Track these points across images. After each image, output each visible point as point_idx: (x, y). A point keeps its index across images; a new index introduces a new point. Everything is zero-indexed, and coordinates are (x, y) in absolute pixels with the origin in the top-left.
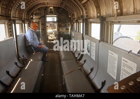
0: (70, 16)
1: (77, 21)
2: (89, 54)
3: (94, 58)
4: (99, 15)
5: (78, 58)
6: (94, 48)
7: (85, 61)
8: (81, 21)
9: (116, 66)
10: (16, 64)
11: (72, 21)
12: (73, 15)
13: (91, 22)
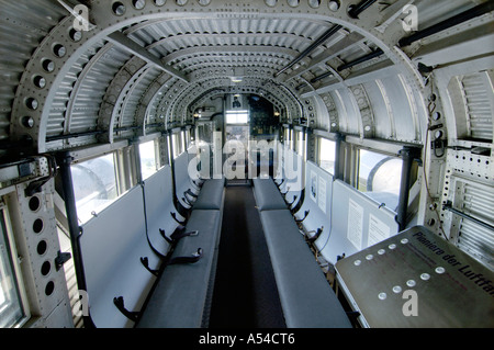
0: (277, 114)
1: (291, 127)
2: (315, 200)
3: (323, 208)
4: (334, 125)
5: (294, 206)
6: (325, 190)
7: (306, 213)
8: (300, 128)
9: (361, 229)
10: (173, 215)
11: (281, 124)
12: (284, 111)
13: (320, 137)
